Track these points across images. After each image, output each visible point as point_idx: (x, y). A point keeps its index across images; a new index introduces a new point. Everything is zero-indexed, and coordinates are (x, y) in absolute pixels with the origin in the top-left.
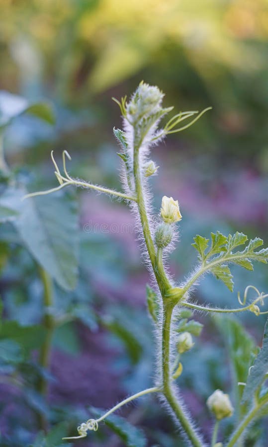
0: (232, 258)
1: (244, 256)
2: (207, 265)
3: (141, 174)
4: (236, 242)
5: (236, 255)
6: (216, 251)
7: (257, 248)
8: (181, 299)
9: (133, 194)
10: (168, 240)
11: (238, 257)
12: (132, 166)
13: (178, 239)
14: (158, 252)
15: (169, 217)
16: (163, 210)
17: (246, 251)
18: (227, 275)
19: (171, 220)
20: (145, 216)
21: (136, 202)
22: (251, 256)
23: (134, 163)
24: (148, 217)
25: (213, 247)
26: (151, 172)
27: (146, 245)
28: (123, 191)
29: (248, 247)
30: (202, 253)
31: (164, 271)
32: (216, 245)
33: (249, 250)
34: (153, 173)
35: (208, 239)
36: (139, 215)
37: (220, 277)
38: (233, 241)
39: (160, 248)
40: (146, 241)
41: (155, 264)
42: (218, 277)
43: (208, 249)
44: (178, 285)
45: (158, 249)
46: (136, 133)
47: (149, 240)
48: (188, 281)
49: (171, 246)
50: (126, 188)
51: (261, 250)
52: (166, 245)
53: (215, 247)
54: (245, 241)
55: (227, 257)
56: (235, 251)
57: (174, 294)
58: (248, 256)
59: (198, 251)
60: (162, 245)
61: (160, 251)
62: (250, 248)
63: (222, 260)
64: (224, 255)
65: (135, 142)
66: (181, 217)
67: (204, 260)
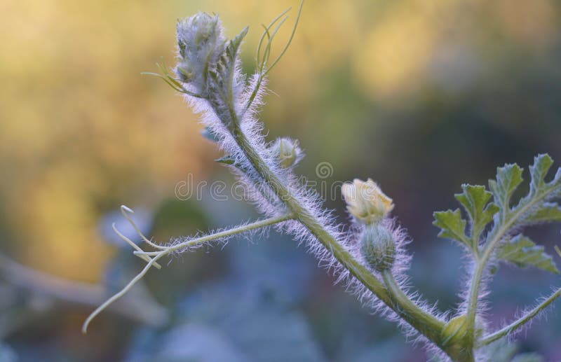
0: (517, 215)
1: (534, 200)
2: (483, 252)
3: (272, 168)
4: (507, 185)
5: (521, 208)
6: (482, 220)
7: (548, 174)
8: (475, 335)
9: (282, 210)
10: (390, 251)
11: (525, 208)
12: (248, 164)
13: (407, 239)
14: (385, 279)
15: (369, 213)
16: (353, 207)
17: (534, 190)
18: (531, 252)
19: (373, 216)
20: (324, 232)
21: (294, 219)
22: (546, 193)
23: (248, 156)
24: (329, 232)
25: (473, 216)
26: (289, 157)
27: (358, 282)
28: (262, 216)
29: (533, 181)
30: (463, 239)
31: (415, 303)
32: (475, 211)
33: (537, 184)
34: (295, 158)
35: (458, 209)
36: (314, 239)
37: (521, 260)
38: (501, 187)
39: (385, 271)
40: (352, 274)
41: (391, 301)
42: (519, 264)
43: (468, 226)
44: (453, 314)
45: (383, 275)
46: (215, 105)
47: (355, 269)
48: (467, 298)
49: (403, 256)
50: (266, 207)
51: (555, 173)
52: (392, 260)
53: (475, 214)
54: (520, 174)
55: (508, 220)
56: (514, 202)
57: (455, 332)
58: (542, 195)
59: (454, 240)
60: (383, 264)
61: (388, 276)
62: (536, 182)
63: (503, 228)
64: (501, 220)
65: (224, 121)
66: (390, 200)
67: (472, 246)
